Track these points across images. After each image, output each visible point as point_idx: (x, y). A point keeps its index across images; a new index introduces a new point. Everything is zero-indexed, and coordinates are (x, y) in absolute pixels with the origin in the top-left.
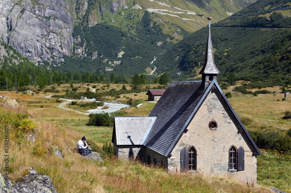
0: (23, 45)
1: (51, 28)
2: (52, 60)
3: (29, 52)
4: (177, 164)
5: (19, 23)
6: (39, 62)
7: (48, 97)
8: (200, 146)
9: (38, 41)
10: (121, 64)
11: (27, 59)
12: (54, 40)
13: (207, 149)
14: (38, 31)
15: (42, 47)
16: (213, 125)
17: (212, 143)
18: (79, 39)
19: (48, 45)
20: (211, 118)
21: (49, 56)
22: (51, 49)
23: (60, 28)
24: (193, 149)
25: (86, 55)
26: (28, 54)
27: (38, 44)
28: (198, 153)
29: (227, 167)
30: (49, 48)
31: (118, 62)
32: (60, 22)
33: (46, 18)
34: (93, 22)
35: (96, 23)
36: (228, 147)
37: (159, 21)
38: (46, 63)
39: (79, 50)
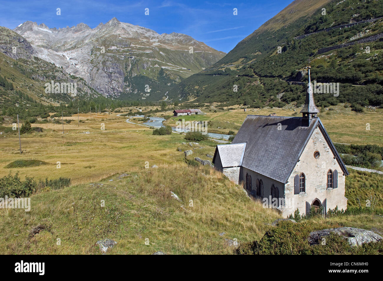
0: (99, 87)
1: (113, 78)
2: (114, 94)
3: (102, 91)
4: (291, 188)
5: (96, 76)
6: (107, 96)
7: (118, 115)
8: (308, 172)
9: (106, 85)
10: (150, 95)
11: (101, 94)
12: (114, 84)
13: (312, 174)
14: (106, 80)
15: (109, 88)
16: (317, 154)
17: (316, 168)
18: (128, 83)
19: (111, 87)
20: (315, 149)
21: (113, 93)
22: (113, 89)
23: (117, 77)
24: (303, 175)
25: (131, 91)
26: (101, 92)
27: (107, 87)
28: (306, 177)
29: (326, 187)
30: (112, 88)
31: (148, 95)
32: (118, 75)
33: (110, 73)
34: (134, 74)
35: (136, 75)
36: (327, 171)
37: (168, 73)
38: (111, 96)
39: (128, 89)
